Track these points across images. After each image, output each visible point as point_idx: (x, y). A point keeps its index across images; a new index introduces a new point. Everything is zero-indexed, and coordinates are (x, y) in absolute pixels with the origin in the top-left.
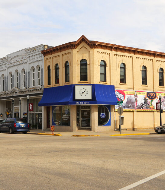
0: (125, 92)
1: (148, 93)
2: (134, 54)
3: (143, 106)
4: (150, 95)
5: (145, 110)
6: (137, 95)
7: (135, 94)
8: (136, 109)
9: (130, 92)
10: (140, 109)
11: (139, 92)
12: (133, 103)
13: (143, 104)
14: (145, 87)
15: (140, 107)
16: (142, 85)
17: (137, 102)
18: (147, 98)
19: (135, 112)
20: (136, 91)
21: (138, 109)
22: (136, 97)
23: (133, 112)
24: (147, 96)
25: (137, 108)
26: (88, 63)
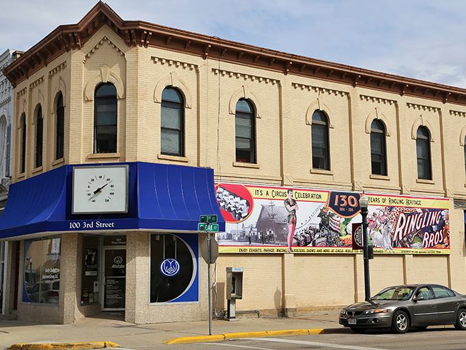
0: (252, 191)
1: (333, 195)
2: (286, 73)
3: (317, 236)
4: (340, 202)
5: (323, 249)
6: (294, 201)
7: (289, 197)
8: (291, 246)
9: (270, 191)
10: (305, 245)
11: (302, 192)
12: (279, 226)
13: (316, 231)
14: (321, 177)
15: (305, 240)
16: (313, 171)
17: (294, 223)
18: (331, 211)
19: (289, 258)
20: (291, 190)
21: (298, 245)
22: (293, 208)
23: (282, 255)
24: (331, 204)
25: (295, 241)
26: (120, 93)
